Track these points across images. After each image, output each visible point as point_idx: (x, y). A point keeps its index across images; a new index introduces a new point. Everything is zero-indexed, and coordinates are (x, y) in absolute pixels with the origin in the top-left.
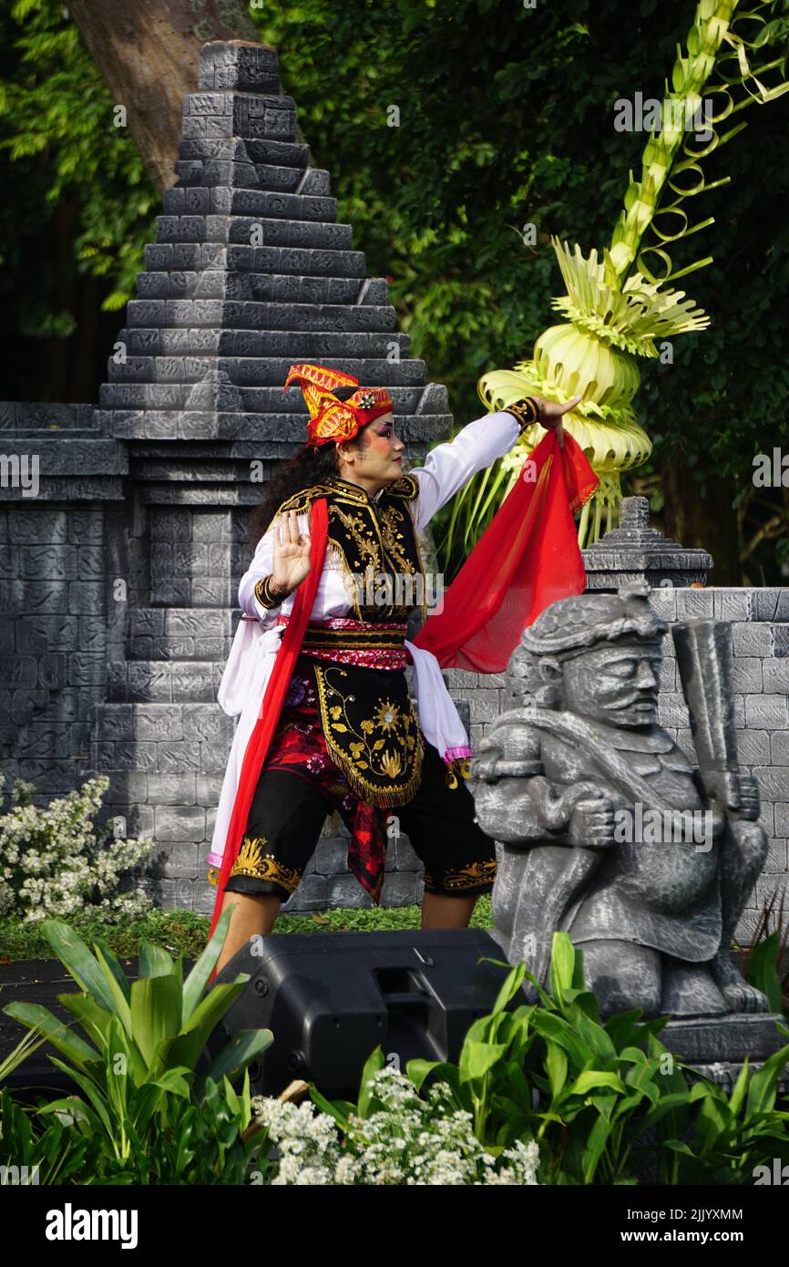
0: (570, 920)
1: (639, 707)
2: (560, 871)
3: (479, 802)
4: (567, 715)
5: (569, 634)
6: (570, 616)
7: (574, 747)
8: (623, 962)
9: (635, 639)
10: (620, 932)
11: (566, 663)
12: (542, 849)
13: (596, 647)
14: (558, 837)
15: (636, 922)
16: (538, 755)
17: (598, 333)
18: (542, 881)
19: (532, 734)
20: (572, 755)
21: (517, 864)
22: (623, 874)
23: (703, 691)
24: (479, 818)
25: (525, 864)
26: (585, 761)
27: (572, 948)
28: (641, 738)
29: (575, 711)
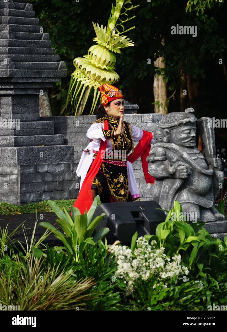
0: (176, 198)
1: (191, 141)
2: (173, 185)
3: (149, 168)
4: (173, 144)
5: (172, 123)
6: (172, 118)
7: (175, 153)
8: (191, 208)
9: (190, 124)
10: (189, 200)
11: (171, 130)
12: (167, 179)
13: (180, 126)
14: (172, 176)
15: (193, 198)
16: (165, 155)
17: (106, 47)
18: (167, 188)
19: (163, 149)
20: (175, 155)
21: (160, 183)
22: (189, 185)
23: (207, 137)
24: (149, 172)
25: (162, 183)
26: (178, 156)
27: (180, 205)
28: (191, 150)
29: (174, 143)
